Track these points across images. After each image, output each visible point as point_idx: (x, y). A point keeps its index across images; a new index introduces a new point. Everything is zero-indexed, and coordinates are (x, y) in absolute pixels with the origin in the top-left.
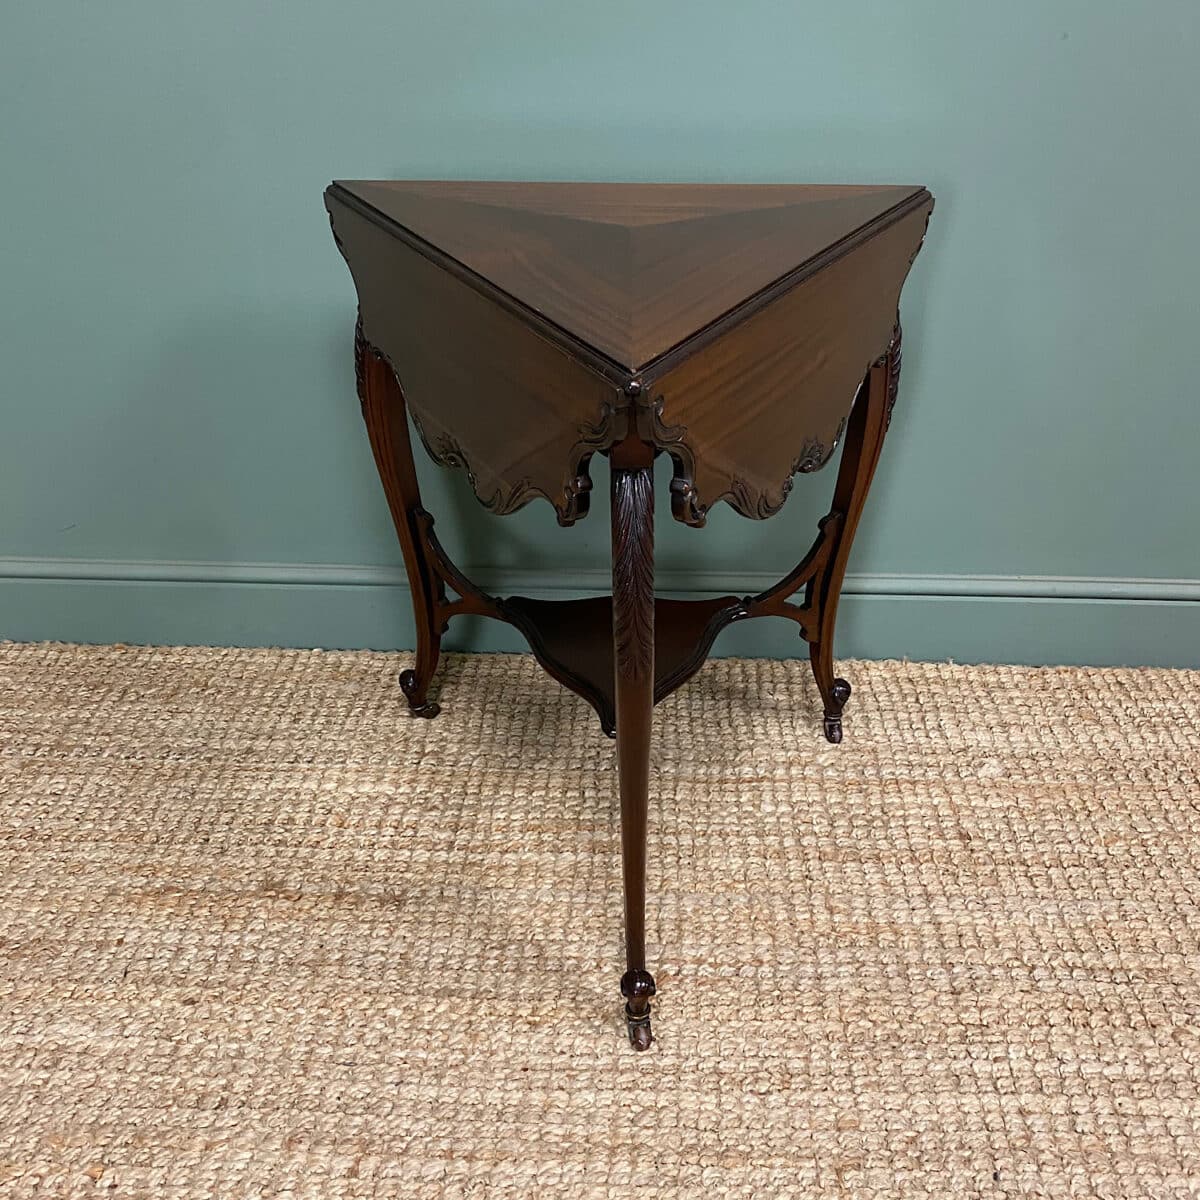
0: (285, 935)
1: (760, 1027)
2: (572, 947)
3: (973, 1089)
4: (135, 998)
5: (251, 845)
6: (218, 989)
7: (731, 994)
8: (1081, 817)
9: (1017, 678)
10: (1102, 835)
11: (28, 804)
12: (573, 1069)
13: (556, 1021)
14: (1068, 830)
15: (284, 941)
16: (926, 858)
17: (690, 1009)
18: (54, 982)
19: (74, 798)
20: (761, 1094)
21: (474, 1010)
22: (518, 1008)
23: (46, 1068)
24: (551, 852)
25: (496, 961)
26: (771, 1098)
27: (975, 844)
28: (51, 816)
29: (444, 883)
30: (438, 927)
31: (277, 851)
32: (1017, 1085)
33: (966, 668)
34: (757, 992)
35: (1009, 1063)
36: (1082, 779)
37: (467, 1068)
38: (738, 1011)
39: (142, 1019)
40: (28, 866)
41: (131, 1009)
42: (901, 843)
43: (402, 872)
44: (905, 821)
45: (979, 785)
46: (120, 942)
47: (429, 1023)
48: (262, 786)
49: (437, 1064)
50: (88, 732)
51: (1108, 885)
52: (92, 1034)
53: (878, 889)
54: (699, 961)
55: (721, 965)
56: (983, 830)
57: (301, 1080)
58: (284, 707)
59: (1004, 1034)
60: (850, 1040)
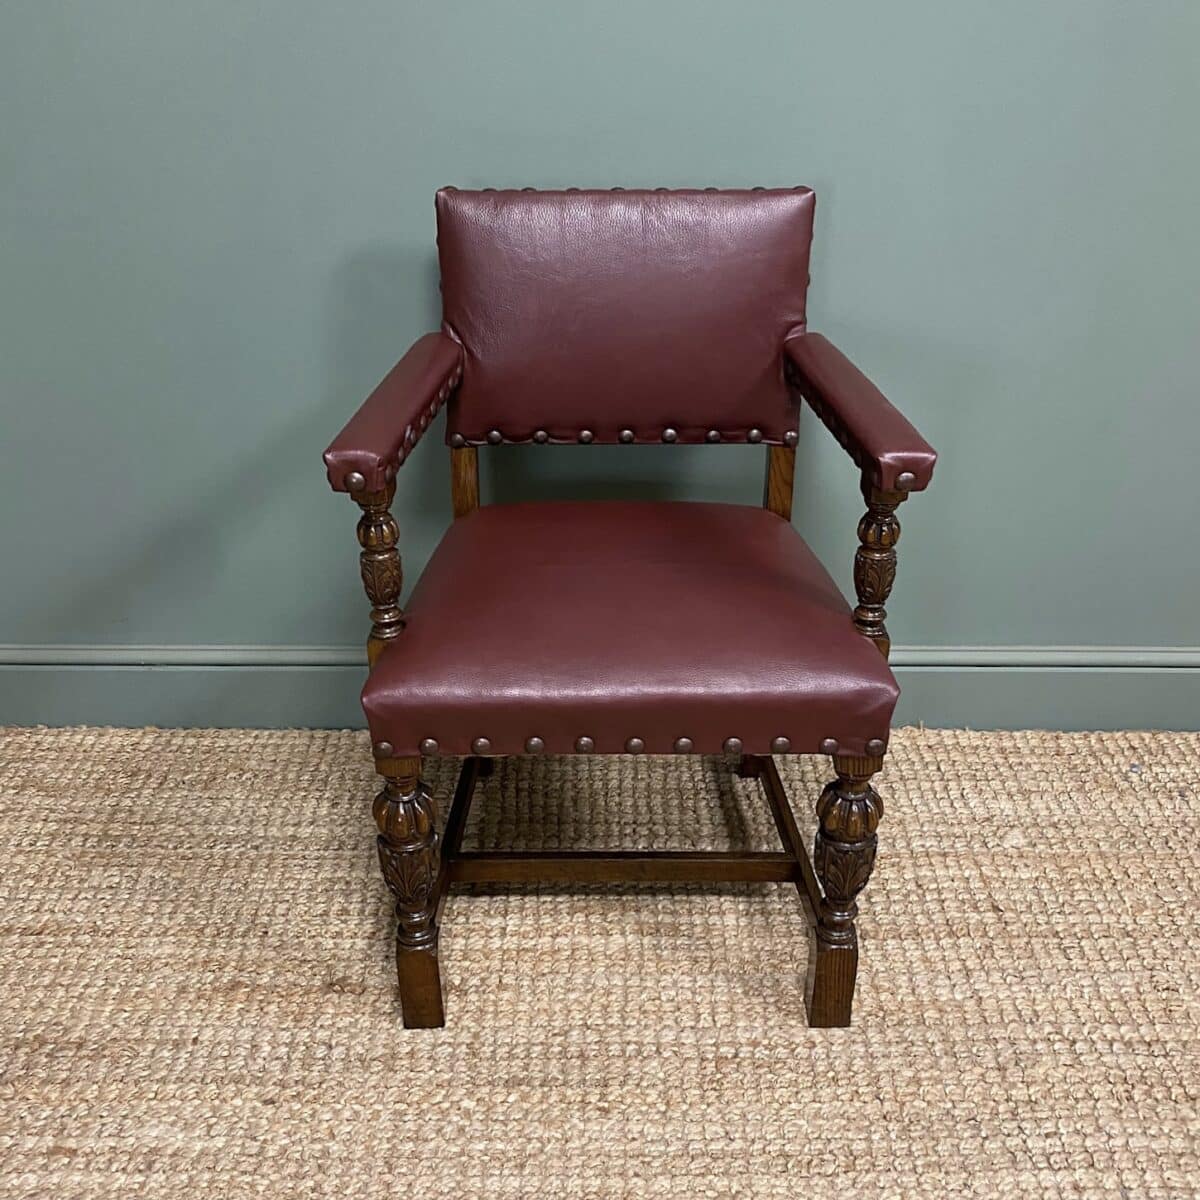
0: (353, 1030)
1: (820, 1109)
2: (631, 1032)
3: (1029, 1165)
4: (217, 1097)
5: (309, 938)
6: (295, 1088)
7: (788, 1076)
8: (1106, 886)
9: (1033, 742)
10: (1128, 905)
11: (86, 898)
12: (645, 1156)
13: (623, 1107)
14: (1096, 900)
15: (353, 1037)
16: (963, 932)
17: (751, 1092)
18: (136, 1083)
19: (132, 891)
20: (828, 1176)
21: (545, 1097)
22: (587, 1094)
23: (140, 1171)
24: (601, 934)
25: (560, 1048)
26: (838, 1181)
27: (1008, 915)
28: (112, 910)
29: (501, 971)
30: (500, 1016)
31: (335, 944)
32: (1070, 1161)
33: (983, 734)
34: (812, 1073)
35: (1060, 1139)
36: (1104, 847)
37: (545, 1157)
38: (797, 1093)
39: (227, 1118)
40: (95, 963)
41: (214, 1109)
42: (938, 918)
43: (460, 961)
44: (940, 893)
45: (1006, 856)
46: (195, 1040)
47: (504, 1113)
48: (312, 876)
49: (515, 1155)
50: (132, 821)
51: (1138, 956)
52: (180, 1136)
53: (918, 966)
54: (755, 1044)
55: (776, 1047)
56: (1015, 901)
57: (388, 1178)
58: (321, 791)
59: (1052, 1109)
60: (906, 1120)
